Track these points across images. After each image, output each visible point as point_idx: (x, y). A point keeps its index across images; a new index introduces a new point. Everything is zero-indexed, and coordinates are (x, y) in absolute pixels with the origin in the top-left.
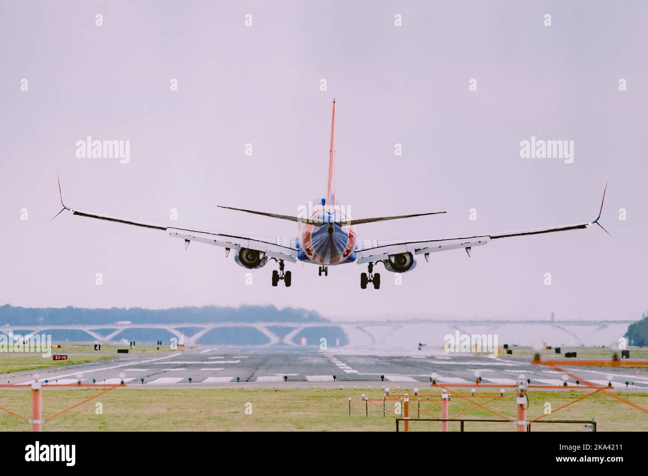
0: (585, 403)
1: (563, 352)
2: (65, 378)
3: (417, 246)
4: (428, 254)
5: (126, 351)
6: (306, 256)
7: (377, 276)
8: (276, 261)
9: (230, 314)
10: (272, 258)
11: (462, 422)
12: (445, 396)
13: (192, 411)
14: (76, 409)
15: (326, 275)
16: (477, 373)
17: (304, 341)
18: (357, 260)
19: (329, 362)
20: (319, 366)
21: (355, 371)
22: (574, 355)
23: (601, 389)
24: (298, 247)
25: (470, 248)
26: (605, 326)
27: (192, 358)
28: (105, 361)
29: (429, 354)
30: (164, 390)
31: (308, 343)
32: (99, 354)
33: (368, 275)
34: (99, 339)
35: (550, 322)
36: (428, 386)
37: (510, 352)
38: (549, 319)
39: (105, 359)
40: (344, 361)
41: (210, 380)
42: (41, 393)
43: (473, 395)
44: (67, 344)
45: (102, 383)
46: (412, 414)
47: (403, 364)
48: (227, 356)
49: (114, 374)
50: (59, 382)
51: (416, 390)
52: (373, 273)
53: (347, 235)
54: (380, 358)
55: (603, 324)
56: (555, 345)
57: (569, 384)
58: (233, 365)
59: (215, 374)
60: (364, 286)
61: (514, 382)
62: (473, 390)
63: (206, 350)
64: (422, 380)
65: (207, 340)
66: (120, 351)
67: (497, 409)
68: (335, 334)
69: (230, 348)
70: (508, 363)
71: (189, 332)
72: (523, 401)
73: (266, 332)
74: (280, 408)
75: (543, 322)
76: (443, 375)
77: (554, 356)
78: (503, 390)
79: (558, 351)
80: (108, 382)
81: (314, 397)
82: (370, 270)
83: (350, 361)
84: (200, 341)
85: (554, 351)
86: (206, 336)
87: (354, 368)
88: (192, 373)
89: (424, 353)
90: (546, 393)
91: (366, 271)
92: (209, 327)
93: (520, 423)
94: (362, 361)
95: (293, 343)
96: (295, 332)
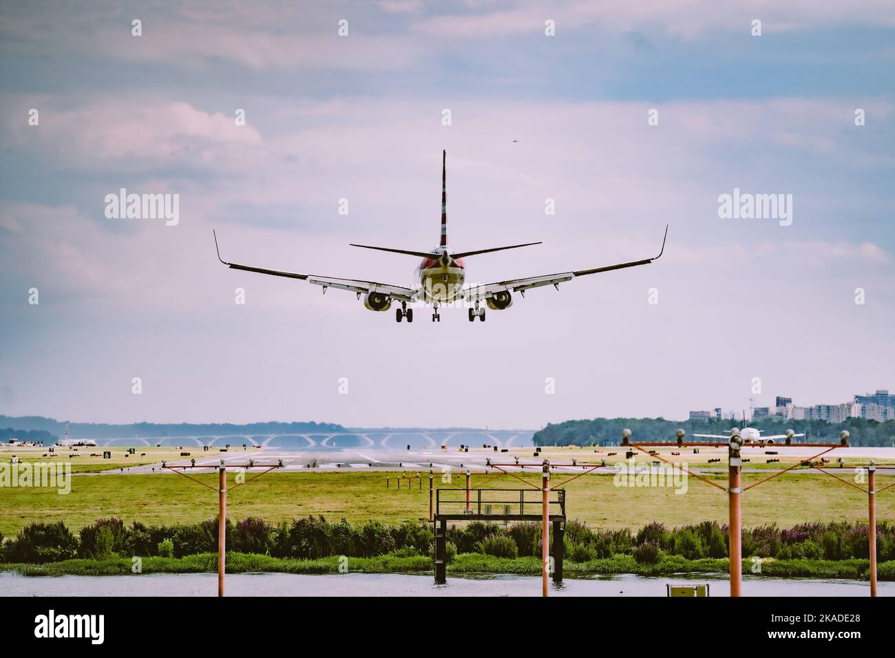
5: (226, 450)
32: (209, 453)
39: (214, 455)
66: (222, 450)
95: (325, 445)
96: (327, 439)
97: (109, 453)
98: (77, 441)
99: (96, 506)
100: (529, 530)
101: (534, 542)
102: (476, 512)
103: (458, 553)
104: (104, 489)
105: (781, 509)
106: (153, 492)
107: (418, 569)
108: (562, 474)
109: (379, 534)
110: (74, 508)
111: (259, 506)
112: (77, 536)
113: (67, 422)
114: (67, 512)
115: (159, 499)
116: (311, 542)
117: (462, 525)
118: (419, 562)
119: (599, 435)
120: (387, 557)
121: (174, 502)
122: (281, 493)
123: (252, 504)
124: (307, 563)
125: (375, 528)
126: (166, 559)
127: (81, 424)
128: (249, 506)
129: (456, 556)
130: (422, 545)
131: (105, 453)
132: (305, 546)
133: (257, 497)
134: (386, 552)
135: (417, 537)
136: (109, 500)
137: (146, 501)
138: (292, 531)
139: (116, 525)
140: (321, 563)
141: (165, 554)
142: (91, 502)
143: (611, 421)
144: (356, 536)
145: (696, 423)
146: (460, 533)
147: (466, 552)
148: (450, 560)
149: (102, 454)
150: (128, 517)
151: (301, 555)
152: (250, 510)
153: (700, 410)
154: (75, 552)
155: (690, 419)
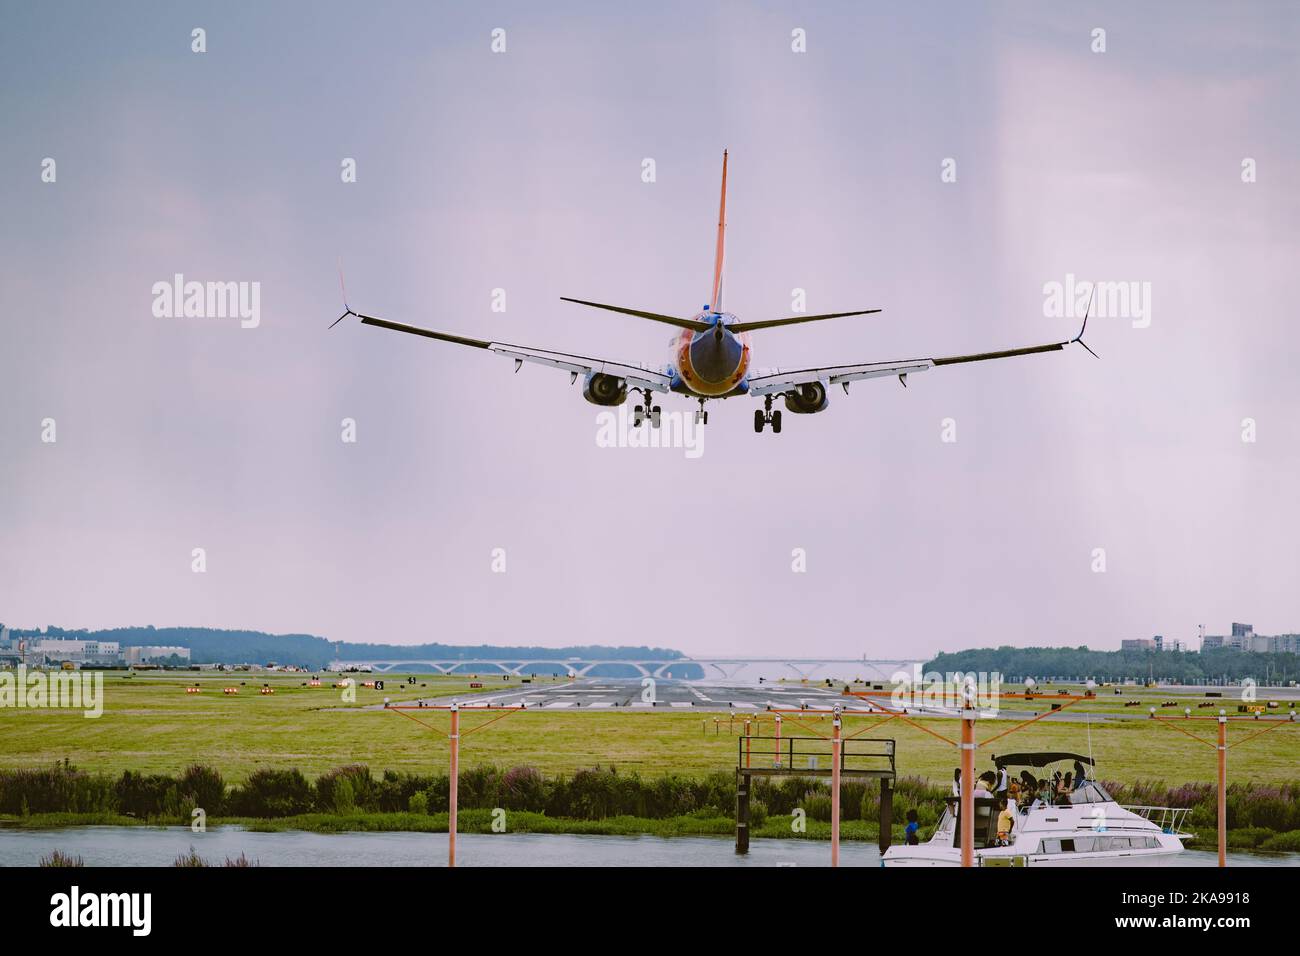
0: (888, 725)
1: (872, 685)
2: (479, 702)
3: (833, 373)
4: (847, 383)
5: (529, 681)
6: (682, 382)
7: (778, 414)
8: (641, 392)
9: (611, 653)
10: (635, 388)
11: (791, 739)
12: (778, 719)
13: (579, 729)
14: (487, 727)
15: (705, 422)
16: (803, 701)
17: (669, 675)
18: (750, 391)
19: (689, 692)
20: (681, 694)
21: (709, 699)
22: (880, 688)
23: (897, 715)
24: (670, 373)
25: (905, 375)
26: (905, 665)
27: (581, 687)
28: (512, 689)
29: (768, 687)
30: (556, 713)
31: (673, 677)
32: (507, 684)
33: (765, 414)
34: (509, 672)
35: (862, 662)
36: (764, 712)
37: (830, 685)
38: (862, 659)
39: (512, 687)
40: (700, 691)
41: (595, 705)
42: (458, 714)
43: (800, 718)
44: (482, 675)
45: (509, 706)
46: (753, 733)
47: (746, 694)
48: (608, 687)
49: (517, 699)
50: (475, 705)
51: (756, 714)
52: (772, 411)
53: (740, 347)
54: (730, 689)
55: (904, 664)
56: (865, 680)
57: (874, 710)
58: (613, 694)
59: (599, 700)
60: (759, 428)
61: (831, 709)
62: (800, 714)
63: (592, 681)
64: (761, 706)
65: (592, 673)
66: (524, 681)
67: (820, 730)
68: (695, 671)
69: (611, 680)
70: (828, 693)
71: (578, 667)
72: (838, 723)
73: (640, 668)
74: (649, 727)
75: (858, 661)
76: (780, 703)
77: (864, 689)
78: (823, 715)
79: (868, 684)
80: (514, 705)
81: (676, 719)
82: (768, 407)
83: (705, 691)
84: (587, 674)
85: (864, 684)
86: (592, 670)
87: (708, 697)
88: (580, 699)
89: (764, 685)
90: (856, 718)
91: (762, 408)
92: (594, 663)
93: (835, 741)
94: (714, 691)
95: (661, 677)
96: (663, 668)
97: (382, 683)
98: (349, 667)
99: (346, 750)
100: (859, 787)
101: (863, 803)
102: (787, 764)
103: (770, 814)
104: (359, 729)
105: (1184, 766)
106: (419, 733)
107: (719, 832)
108: (927, 720)
109: (676, 789)
110: (319, 752)
111: (541, 753)
112: (314, 786)
113: (338, 643)
114: (310, 756)
115: (423, 742)
116: (593, 798)
117: (778, 781)
118: (721, 826)
119: (1005, 668)
120: (685, 818)
121: (440, 746)
122: (573, 738)
123: (535, 750)
124: (586, 824)
125: (672, 782)
126: (417, 816)
127: (357, 645)
128: (529, 753)
129: (767, 819)
130: (726, 804)
131: (376, 683)
132: (586, 804)
133: (542, 742)
134: (683, 814)
135: (721, 794)
136: (363, 742)
137: (407, 745)
138: (571, 785)
139: (364, 775)
140: (604, 824)
141: (417, 810)
142: (341, 745)
143: (1021, 650)
144: (648, 792)
145: (1129, 655)
146: (773, 790)
147: (780, 813)
148: (761, 823)
149: (373, 684)
150: (381, 764)
151: (581, 814)
152: (529, 758)
153: (1135, 638)
154: (312, 805)
155: (1122, 650)
